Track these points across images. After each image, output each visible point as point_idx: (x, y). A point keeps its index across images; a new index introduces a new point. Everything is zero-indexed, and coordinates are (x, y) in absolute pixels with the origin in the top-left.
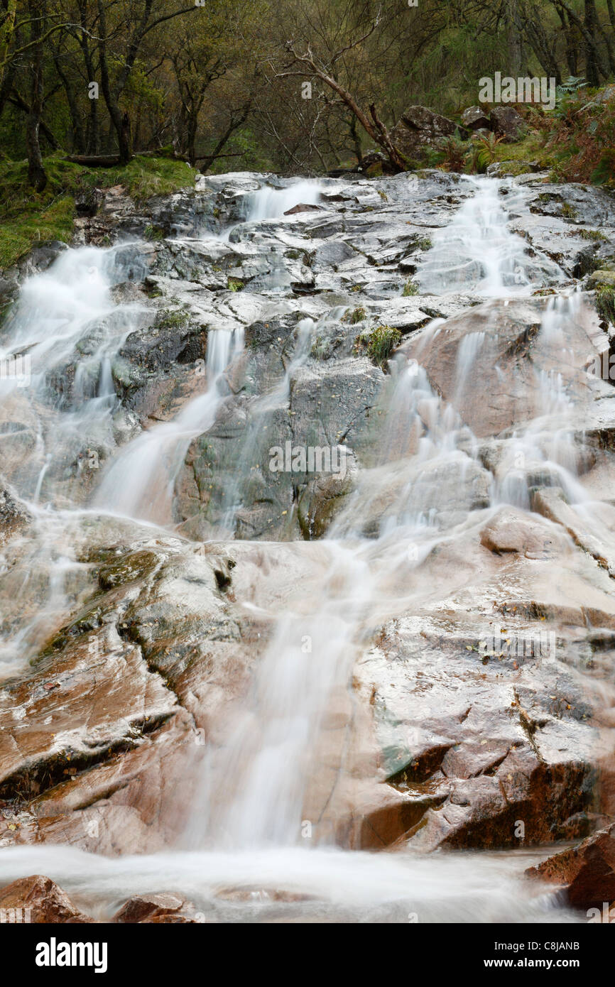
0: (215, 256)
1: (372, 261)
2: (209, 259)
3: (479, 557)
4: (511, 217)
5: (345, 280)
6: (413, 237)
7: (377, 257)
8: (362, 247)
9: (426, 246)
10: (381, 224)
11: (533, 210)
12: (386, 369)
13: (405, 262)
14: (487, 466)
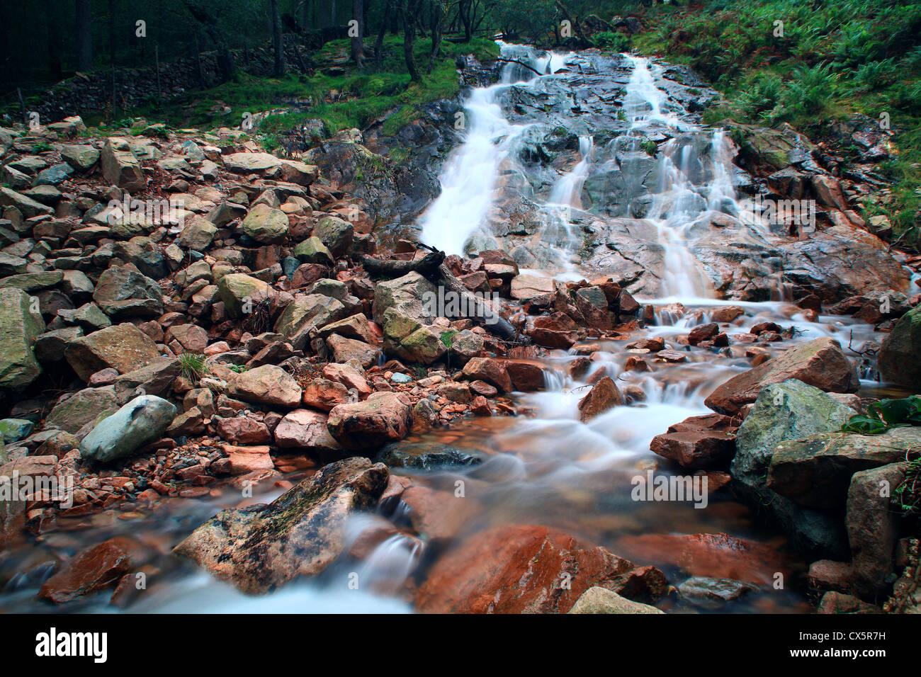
0: (537, 94)
1: (601, 99)
2: (533, 95)
3: (711, 228)
4: (656, 80)
5: (592, 107)
6: (618, 89)
7: (604, 97)
8: (595, 92)
9: (625, 93)
10: (602, 81)
11: (664, 77)
12: (655, 157)
13: (618, 100)
14: (703, 196)
